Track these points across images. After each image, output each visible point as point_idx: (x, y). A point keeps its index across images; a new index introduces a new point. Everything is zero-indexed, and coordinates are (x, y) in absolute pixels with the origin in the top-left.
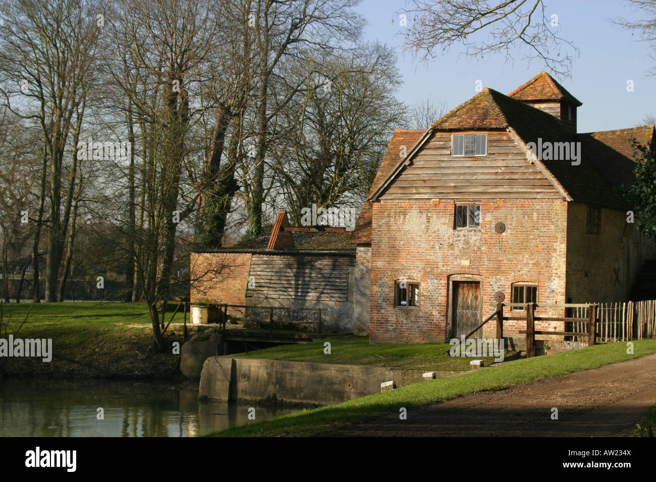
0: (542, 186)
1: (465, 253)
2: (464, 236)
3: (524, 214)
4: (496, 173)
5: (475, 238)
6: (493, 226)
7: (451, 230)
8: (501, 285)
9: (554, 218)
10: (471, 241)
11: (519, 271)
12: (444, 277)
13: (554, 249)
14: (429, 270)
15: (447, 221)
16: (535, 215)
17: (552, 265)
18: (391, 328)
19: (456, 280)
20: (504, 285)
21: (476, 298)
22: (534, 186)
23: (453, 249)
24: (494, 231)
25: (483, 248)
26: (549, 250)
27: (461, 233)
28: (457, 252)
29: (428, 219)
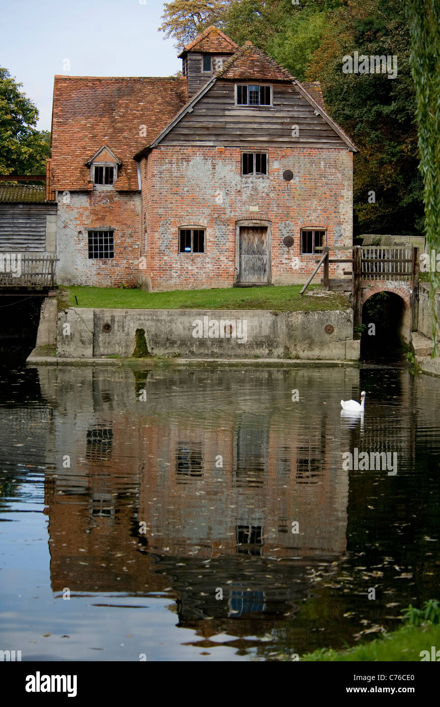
0: (328, 137)
1: (252, 199)
2: (252, 183)
3: (312, 163)
4: (282, 123)
5: (264, 185)
6: (281, 174)
7: (238, 178)
8: (290, 230)
9: (341, 167)
10: (260, 188)
11: (308, 217)
12: (231, 223)
13: (342, 196)
14: (216, 216)
15: (234, 167)
16: (322, 164)
17: (340, 211)
18: (175, 275)
19: (243, 225)
20: (293, 230)
21: (262, 242)
22: (320, 137)
23: (241, 196)
24: (282, 178)
25: (272, 195)
26: (337, 196)
27: (250, 180)
28: (244, 198)
29: (214, 166)
